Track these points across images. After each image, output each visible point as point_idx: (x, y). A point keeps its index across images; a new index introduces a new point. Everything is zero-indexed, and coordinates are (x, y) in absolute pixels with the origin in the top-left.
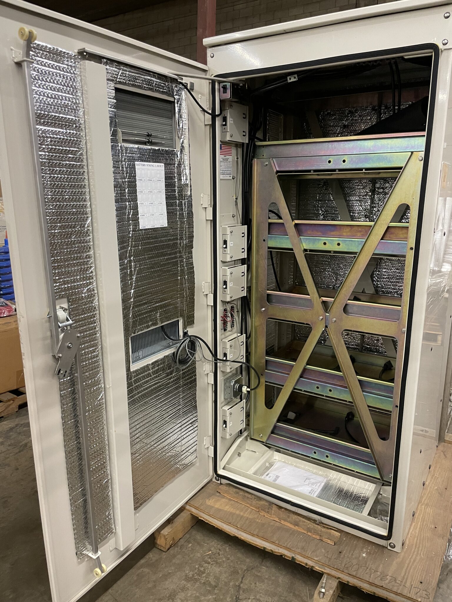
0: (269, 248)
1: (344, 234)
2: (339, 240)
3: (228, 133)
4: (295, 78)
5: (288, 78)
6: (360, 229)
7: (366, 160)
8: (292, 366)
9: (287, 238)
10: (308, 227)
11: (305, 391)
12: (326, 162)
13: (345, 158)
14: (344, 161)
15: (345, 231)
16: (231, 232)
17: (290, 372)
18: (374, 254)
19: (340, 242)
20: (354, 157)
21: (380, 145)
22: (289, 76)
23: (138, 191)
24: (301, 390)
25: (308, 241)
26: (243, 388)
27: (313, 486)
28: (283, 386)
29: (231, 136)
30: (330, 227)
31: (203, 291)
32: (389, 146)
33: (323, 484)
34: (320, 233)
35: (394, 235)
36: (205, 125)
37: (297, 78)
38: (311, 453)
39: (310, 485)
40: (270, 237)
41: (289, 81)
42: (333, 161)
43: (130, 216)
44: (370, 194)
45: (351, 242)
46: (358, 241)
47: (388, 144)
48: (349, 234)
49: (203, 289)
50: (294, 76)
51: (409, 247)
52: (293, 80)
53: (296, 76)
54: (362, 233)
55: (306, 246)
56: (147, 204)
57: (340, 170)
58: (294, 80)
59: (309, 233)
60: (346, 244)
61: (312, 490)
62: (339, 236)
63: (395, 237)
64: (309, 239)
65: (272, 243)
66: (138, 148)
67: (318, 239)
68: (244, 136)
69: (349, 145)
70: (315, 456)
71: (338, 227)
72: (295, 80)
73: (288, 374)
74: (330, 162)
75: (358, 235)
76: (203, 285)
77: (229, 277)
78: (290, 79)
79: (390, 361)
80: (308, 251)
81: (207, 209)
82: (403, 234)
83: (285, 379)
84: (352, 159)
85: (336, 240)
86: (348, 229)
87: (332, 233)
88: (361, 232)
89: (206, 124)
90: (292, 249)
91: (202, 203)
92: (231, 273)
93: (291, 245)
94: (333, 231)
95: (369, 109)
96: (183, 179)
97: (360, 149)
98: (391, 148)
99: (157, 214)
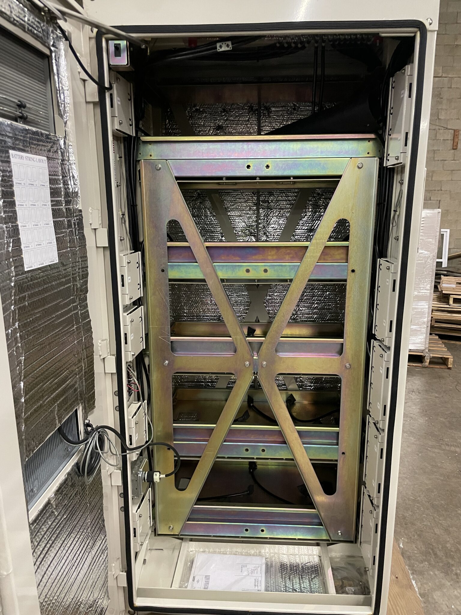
0: (170, 280)
1: (270, 257)
2: (265, 266)
3: (116, 118)
4: (228, 46)
5: (218, 45)
6: (288, 251)
7: (296, 166)
8: (212, 430)
9: (196, 265)
10: (221, 251)
11: (228, 458)
12: (243, 167)
13: (269, 162)
14: (268, 167)
15: (270, 254)
16: (128, 263)
17: (210, 437)
18: (310, 280)
19: (266, 268)
20: (280, 161)
21: (308, 149)
22: (219, 41)
23: (17, 203)
24: (224, 458)
25: (225, 269)
26: (154, 477)
27: (254, 575)
28: (200, 457)
29: (120, 124)
30: (251, 250)
31: (101, 354)
32: (319, 150)
33: (264, 567)
34: (237, 258)
35: (330, 256)
36: (87, 103)
37: (231, 46)
38: (242, 532)
39: (250, 575)
40: (170, 265)
41: (219, 50)
42: (254, 166)
43: (10, 249)
44: (255, 208)
45: (281, 267)
46: (290, 266)
47: (318, 147)
48: (275, 257)
49: (100, 352)
50: (227, 43)
51: (351, 269)
52: (224, 48)
53: (230, 43)
54: (291, 256)
55: (222, 275)
56: (30, 227)
57: (261, 178)
58: (227, 49)
59: (223, 258)
60: (274, 270)
61: (255, 580)
62: (264, 260)
63: (331, 259)
64: (226, 266)
65: (174, 274)
66: (11, 126)
67: (238, 265)
68: (131, 125)
69: (270, 147)
70: (247, 534)
71: (261, 249)
72: (229, 49)
73: (207, 441)
74: (248, 167)
75: (287, 258)
76: (100, 345)
77: (129, 327)
78: (221, 47)
79: (292, 395)
80: (225, 281)
81: (97, 231)
82: (339, 254)
83: (202, 448)
84: (277, 164)
85: (262, 266)
86: (274, 252)
87: (254, 257)
88: (289, 254)
89: (88, 100)
90: (204, 280)
91: (91, 222)
92: (132, 321)
93: (202, 275)
94: (255, 254)
95: (246, 109)
96: (71, 183)
97: (284, 152)
98: (322, 152)
99: (44, 242)
